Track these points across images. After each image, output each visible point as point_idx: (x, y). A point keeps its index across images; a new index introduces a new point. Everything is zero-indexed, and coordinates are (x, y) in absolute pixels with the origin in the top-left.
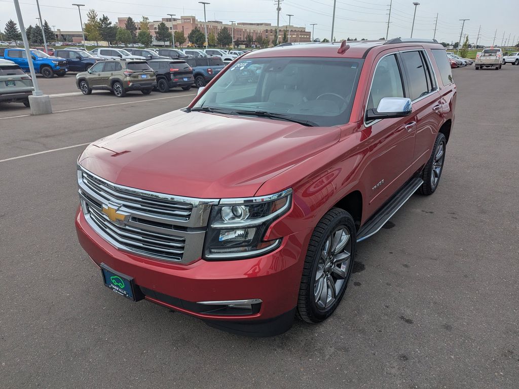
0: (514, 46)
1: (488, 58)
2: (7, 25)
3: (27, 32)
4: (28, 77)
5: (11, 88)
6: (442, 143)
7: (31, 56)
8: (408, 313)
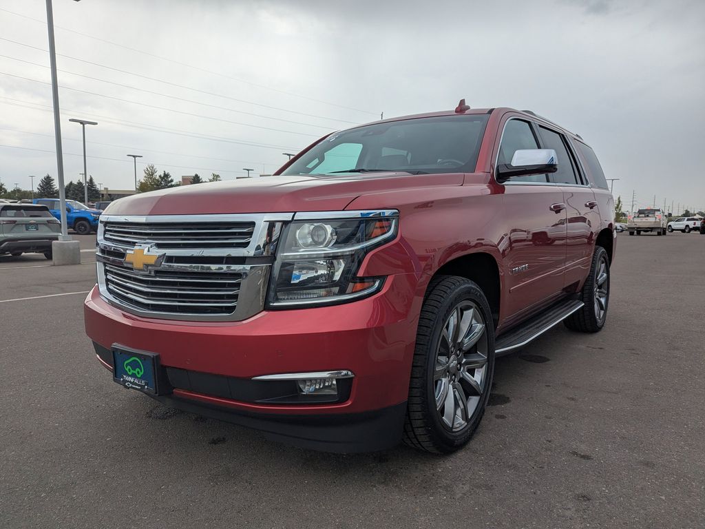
0: (680, 215)
1: (644, 219)
2: (42, 181)
3: (66, 189)
4: (56, 221)
5: (32, 233)
6: (602, 259)
7: (65, 207)
8: (583, 448)
